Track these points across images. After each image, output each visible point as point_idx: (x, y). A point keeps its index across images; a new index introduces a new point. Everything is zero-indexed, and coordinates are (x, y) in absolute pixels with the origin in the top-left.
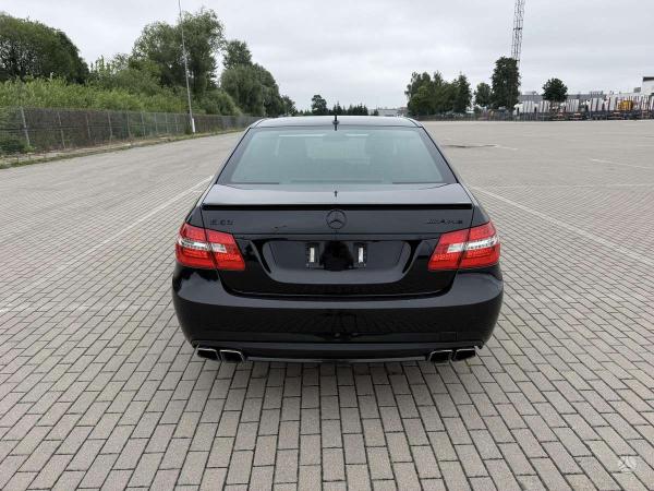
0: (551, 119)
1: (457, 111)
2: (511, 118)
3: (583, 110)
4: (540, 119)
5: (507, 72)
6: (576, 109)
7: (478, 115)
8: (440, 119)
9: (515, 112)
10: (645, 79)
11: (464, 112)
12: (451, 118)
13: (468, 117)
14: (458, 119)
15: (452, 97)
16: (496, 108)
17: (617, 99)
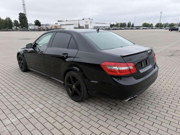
0: (40, 31)
1: (9, 28)
2: (28, 31)
3: (47, 28)
4: (37, 31)
5: (23, 17)
6: (45, 28)
7: (17, 30)
8: (3, 31)
9: (29, 29)
10: (58, 21)
11: (12, 29)
12: (7, 30)
13: (13, 30)
14: (10, 31)
15: (6, 24)
16: (22, 27)
17: (54, 26)
